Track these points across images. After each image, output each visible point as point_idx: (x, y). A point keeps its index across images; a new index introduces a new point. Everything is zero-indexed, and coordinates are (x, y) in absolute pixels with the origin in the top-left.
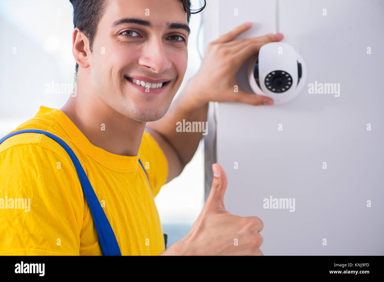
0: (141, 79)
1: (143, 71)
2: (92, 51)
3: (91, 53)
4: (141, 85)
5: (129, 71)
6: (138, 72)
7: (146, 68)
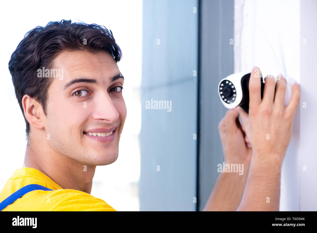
0: (97, 131)
1: (98, 124)
2: (46, 114)
3: (45, 116)
4: (92, 135)
5: (87, 126)
6: (94, 126)
7: (101, 121)
